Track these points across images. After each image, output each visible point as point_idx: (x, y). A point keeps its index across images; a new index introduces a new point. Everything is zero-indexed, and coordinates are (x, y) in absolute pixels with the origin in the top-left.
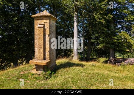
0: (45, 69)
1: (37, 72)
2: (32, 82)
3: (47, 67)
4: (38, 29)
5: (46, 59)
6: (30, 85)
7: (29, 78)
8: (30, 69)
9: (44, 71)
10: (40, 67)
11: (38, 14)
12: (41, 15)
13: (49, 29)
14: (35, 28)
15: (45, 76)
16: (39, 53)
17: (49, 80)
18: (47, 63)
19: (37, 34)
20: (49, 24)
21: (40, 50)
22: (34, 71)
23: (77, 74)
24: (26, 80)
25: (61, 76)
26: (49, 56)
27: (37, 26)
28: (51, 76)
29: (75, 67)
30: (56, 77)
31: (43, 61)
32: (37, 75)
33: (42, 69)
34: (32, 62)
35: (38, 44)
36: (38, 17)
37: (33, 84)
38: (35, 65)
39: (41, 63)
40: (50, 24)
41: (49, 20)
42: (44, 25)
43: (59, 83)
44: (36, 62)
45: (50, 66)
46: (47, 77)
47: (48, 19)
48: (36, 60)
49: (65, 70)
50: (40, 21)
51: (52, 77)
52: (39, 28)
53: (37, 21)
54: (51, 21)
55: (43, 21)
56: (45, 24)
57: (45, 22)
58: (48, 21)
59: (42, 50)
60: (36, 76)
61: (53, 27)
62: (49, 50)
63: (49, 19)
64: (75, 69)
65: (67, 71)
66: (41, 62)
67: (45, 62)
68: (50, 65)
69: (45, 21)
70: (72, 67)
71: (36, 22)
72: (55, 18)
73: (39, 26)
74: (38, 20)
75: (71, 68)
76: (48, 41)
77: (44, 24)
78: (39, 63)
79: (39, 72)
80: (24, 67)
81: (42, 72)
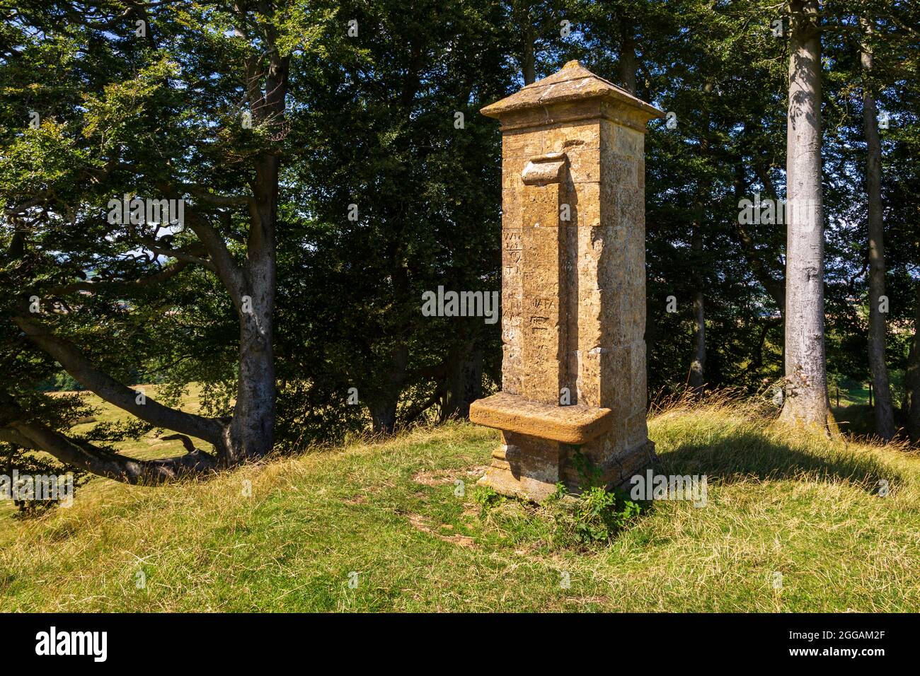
0: (574, 474)
1: (514, 486)
2: (489, 550)
3: (588, 456)
4: (525, 194)
5: (581, 404)
6: (478, 566)
7: (469, 520)
8: (469, 459)
9: (569, 483)
10: (539, 453)
11: (527, 95)
12: (545, 95)
13: (597, 187)
14: (506, 184)
15: (570, 519)
16: (533, 352)
17: (602, 558)
18: (585, 429)
19: (518, 223)
20: (598, 155)
21: (538, 334)
22: (500, 479)
23: (834, 542)
24: (451, 533)
25: (689, 542)
26: (598, 380)
27: (516, 175)
28: (615, 531)
29: (809, 486)
30: (656, 543)
31: (561, 411)
32: (514, 505)
33: (553, 471)
34: (487, 414)
35: (527, 295)
36: (523, 111)
37: (493, 565)
38: (505, 432)
39: (546, 425)
40: (603, 149)
41: (596, 127)
42: (568, 164)
43: (684, 591)
44: (509, 412)
45: (607, 454)
46: (587, 532)
47: (589, 120)
48: (509, 399)
49: (726, 500)
50: (538, 134)
51: (626, 540)
52: (532, 188)
53: (520, 137)
54: (614, 129)
55: (557, 137)
56: (572, 153)
57: (568, 144)
58: (589, 134)
59: (550, 336)
60: (513, 510)
61: (629, 172)
62: (598, 334)
63: (602, 118)
64: (808, 499)
65: (743, 511)
66: (543, 415)
67: (574, 423)
68: (608, 444)
69: (569, 132)
70: (778, 477)
71: (510, 143)
72: (638, 106)
73: (531, 169)
74: (522, 130)
75: (774, 490)
76: (594, 272)
77: (564, 157)
78: (533, 423)
79: (532, 487)
80: (435, 442)
81: (552, 489)
